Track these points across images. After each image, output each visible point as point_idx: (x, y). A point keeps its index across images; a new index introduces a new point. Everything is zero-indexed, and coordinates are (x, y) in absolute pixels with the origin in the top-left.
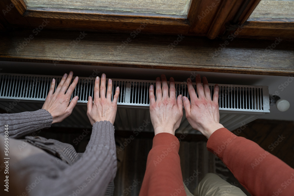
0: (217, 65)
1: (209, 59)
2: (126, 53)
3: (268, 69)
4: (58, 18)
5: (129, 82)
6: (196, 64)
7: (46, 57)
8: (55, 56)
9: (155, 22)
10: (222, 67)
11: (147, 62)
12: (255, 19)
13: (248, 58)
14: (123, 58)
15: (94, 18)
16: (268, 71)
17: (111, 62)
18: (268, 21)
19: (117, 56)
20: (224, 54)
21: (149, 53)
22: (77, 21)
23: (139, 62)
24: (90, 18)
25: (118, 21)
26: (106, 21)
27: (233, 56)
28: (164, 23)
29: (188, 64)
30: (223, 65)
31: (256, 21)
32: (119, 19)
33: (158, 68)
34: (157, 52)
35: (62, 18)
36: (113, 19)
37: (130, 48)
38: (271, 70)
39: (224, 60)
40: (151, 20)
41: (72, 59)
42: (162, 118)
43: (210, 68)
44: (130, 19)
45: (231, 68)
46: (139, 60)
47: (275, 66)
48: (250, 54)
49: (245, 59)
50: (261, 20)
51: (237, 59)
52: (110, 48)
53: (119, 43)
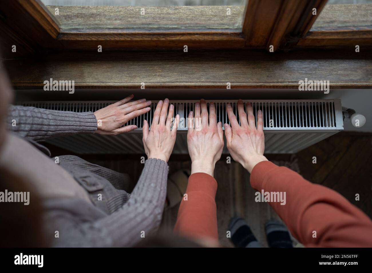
0: (280, 80)
1: (270, 75)
2: (176, 73)
3: (338, 82)
4: (96, 39)
5: (182, 104)
6: (256, 81)
7: (85, 82)
8: (95, 81)
9: (206, 38)
10: (285, 83)
11: (200, 82)
12: (319, 29)
13: (314, 71)
14: (172, 79)
15: (137, 38)
16: (337, 85)
17: (159, 84)
18: (333, 30)
19: (165, 77)
20: (287, 68)
21: (202, 72)
22: (117, 42)
23: (190, 82)
24: (132, 38)
25: (164, 39)
26: (150, 40)
27: (297, 69)
28: (216, 38)
29: (247, 81)
30: (286, 81)
31: (319, 31)
32: (164, 37)
33: (213, 88)
34: (210, 70)
35: (100, 39)
36: (158, 37)
37: (180, 67)
38: (341, 83)
39: (288, 75)
40: (201, 36)
41: (114, 83)
42: (200, 149)
43: (272, 84)
44: (177, 36)
45: (296, 83)
46: (190, 80)
47: (345, 78)
48: (316, 66)
49: (310, 72)
50: (326, 30)
51: (302, 73)
52: (157, 69)
53: (167, 62)
